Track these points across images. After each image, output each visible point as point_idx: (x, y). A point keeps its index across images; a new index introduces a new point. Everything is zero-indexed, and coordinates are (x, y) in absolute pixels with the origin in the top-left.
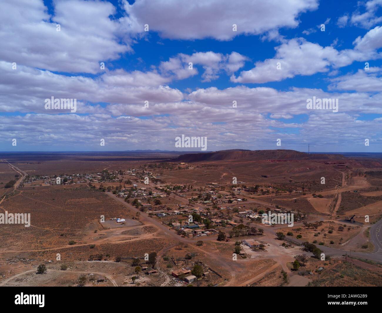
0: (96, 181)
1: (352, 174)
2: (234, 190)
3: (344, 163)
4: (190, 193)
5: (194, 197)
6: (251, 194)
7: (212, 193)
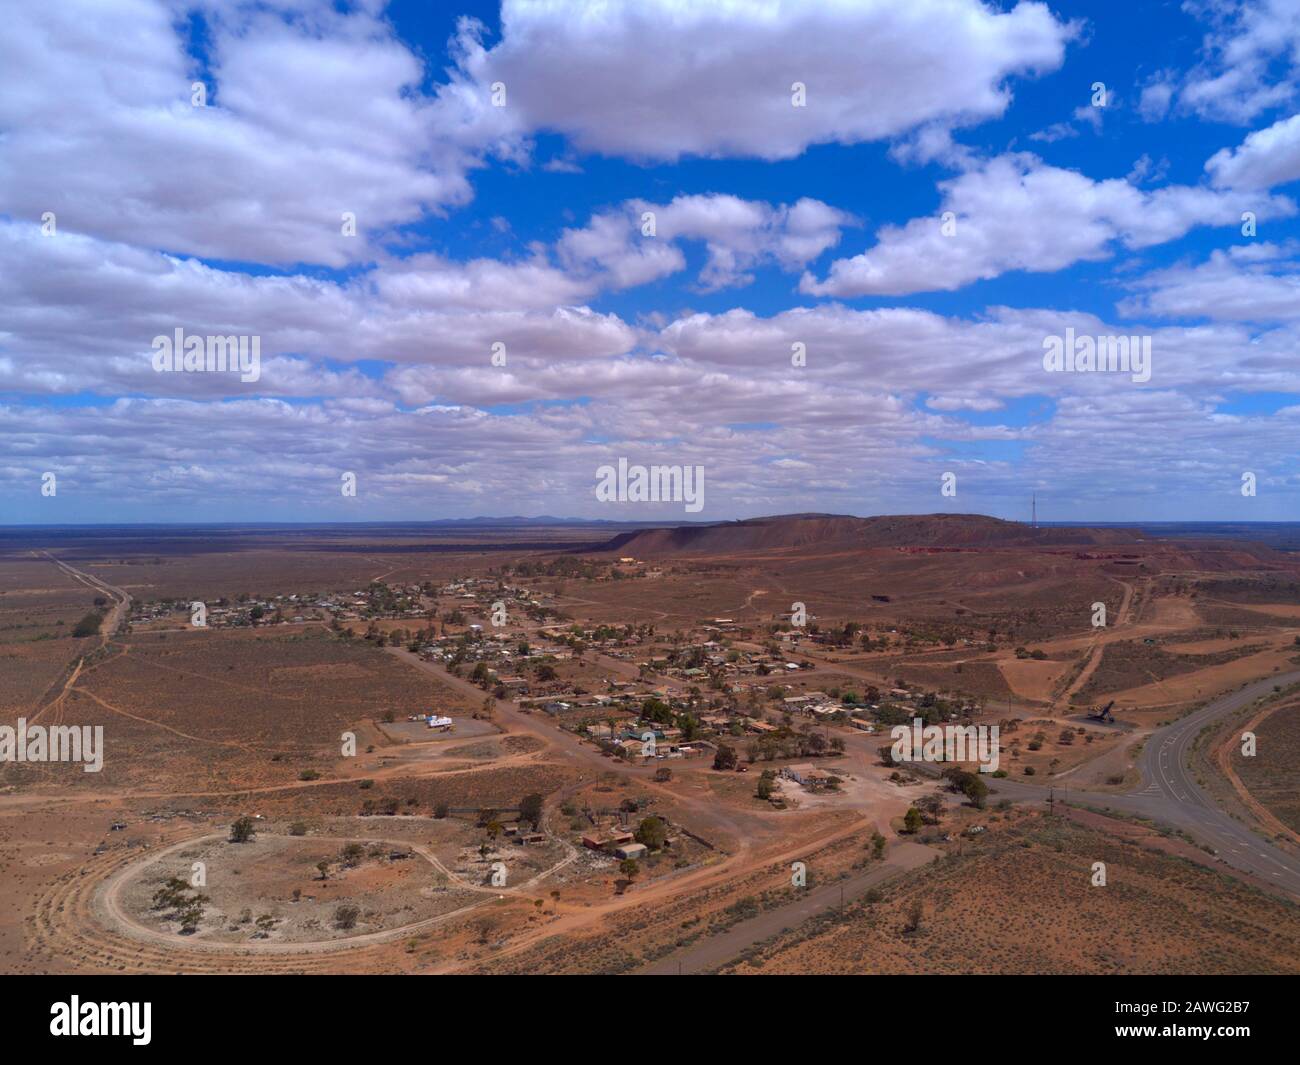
0: (353, 615)
1: (1153, 591)
2: (781, 638)
3: (1136, 557)
4: (645, 648)
5: (655, 659)
6: (831, 650)
7: (713, 648)
